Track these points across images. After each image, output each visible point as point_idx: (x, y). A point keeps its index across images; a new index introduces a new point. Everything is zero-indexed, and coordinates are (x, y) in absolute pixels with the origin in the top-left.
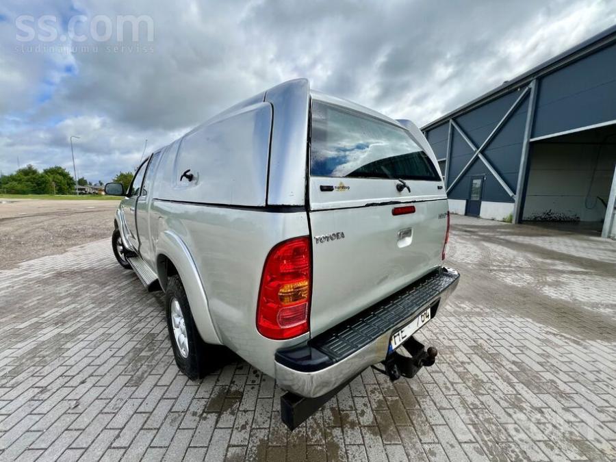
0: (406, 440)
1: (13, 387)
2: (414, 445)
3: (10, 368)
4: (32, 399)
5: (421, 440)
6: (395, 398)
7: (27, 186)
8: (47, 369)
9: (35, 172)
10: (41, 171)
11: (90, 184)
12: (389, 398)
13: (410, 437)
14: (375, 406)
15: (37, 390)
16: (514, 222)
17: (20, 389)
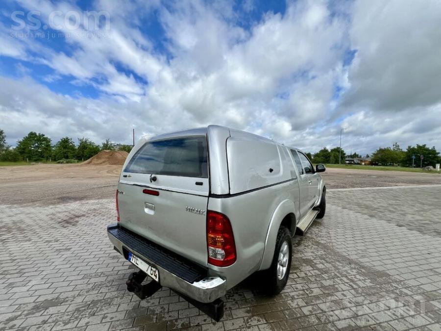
0: (125, 321)
2: (121, 325)
5: (122, 329)
6: (155, 320)
7: (322, 159)
9: (327, 151)
10: (330, 151)
11: (360, 157)
12: (155, 317)
13: (126, 323)
14: (151, 308)
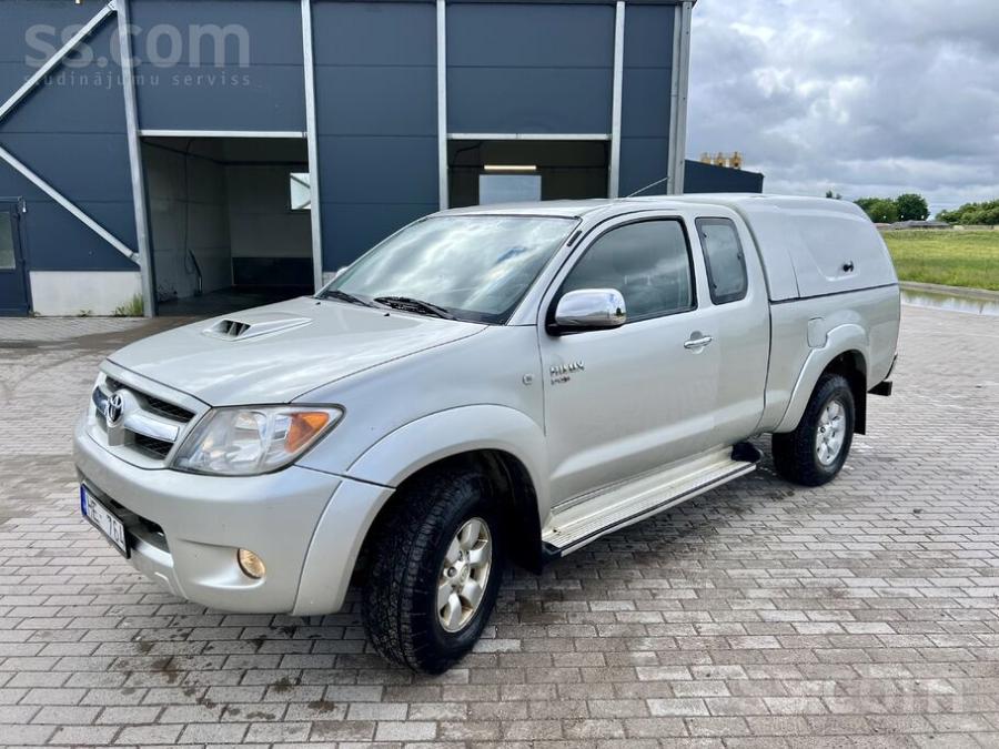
1: (949, 551)
3: (940, 570)
4: (941, 534)
8: (909, 547)
15: (933, 537)
16: (149, 311)
17: (944, 546)
